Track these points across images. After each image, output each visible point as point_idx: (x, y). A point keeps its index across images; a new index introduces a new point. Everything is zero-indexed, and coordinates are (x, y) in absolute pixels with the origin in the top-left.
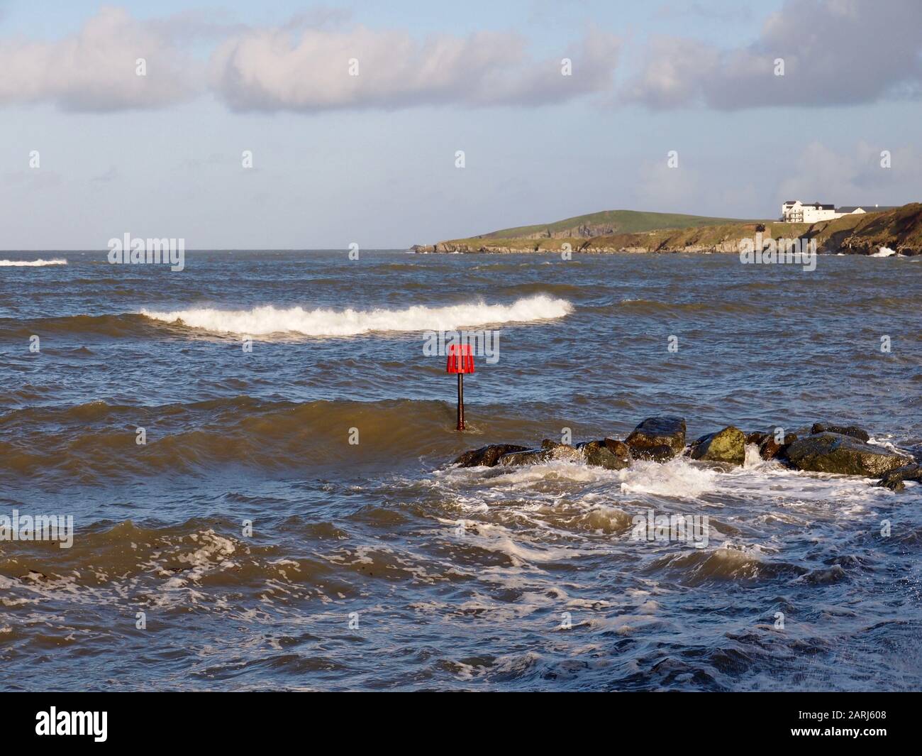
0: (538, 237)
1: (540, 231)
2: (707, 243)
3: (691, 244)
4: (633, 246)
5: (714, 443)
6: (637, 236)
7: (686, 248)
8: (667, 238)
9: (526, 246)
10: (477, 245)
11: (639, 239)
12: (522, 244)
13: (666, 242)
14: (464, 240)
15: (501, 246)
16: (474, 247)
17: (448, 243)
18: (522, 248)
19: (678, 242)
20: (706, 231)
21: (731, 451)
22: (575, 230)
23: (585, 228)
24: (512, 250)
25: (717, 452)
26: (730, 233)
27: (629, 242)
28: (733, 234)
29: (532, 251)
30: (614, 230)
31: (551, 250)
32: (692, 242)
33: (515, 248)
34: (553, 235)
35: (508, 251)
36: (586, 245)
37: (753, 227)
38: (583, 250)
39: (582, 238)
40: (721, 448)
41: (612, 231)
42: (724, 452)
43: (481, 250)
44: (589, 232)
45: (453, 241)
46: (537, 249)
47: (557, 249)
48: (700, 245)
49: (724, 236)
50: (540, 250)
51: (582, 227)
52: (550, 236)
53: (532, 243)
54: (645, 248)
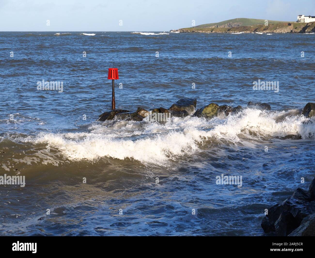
0: (213, 27)
1: (214, 25)
2: (271, 29)
3: (265, 30)
4: (245, 30)
5: (205, 110)
6: (247, 27)
7: (264, 31)
8: (257, 28)
9: (208, 30)
10: (192, 30)
11: (247, 28)
12: (207, 30)
13: (257, 29)
14: (187, 28)
15: (200, 30)
16: (191, 31)
17: (181, 29)
18: (207, 31)
19: (261, 29)
20: (271, 25)
21: (211, 113)
22: (226, 25)
23: (230, 24)
24: (203, 32)
25: (205, 113)
26: (279, 26)
27: (244, 29)
28: (280, 26)
29: (210, 32)
30: (240, 25)
31: (217, 32)
32: (266, 29)
33: (204, 31)
34: (219, 27)
35: (202, 32)
36: (229, 30)
37: (287, 24)
38: (228, 32)
39: (228, 27)
40: (207, 112)
41: (239, 25)
42: (209, 113)
43: (193, 32)
44: (231, 25)
45: (183, 29)
46: (212, 31)
47: (219, 31)
48: (269, 30)
49: (277, 27)
50: (213, 32)
51: (229, 24)
52: (218, 27)
53: (210, 29)
54: (249, 31)
